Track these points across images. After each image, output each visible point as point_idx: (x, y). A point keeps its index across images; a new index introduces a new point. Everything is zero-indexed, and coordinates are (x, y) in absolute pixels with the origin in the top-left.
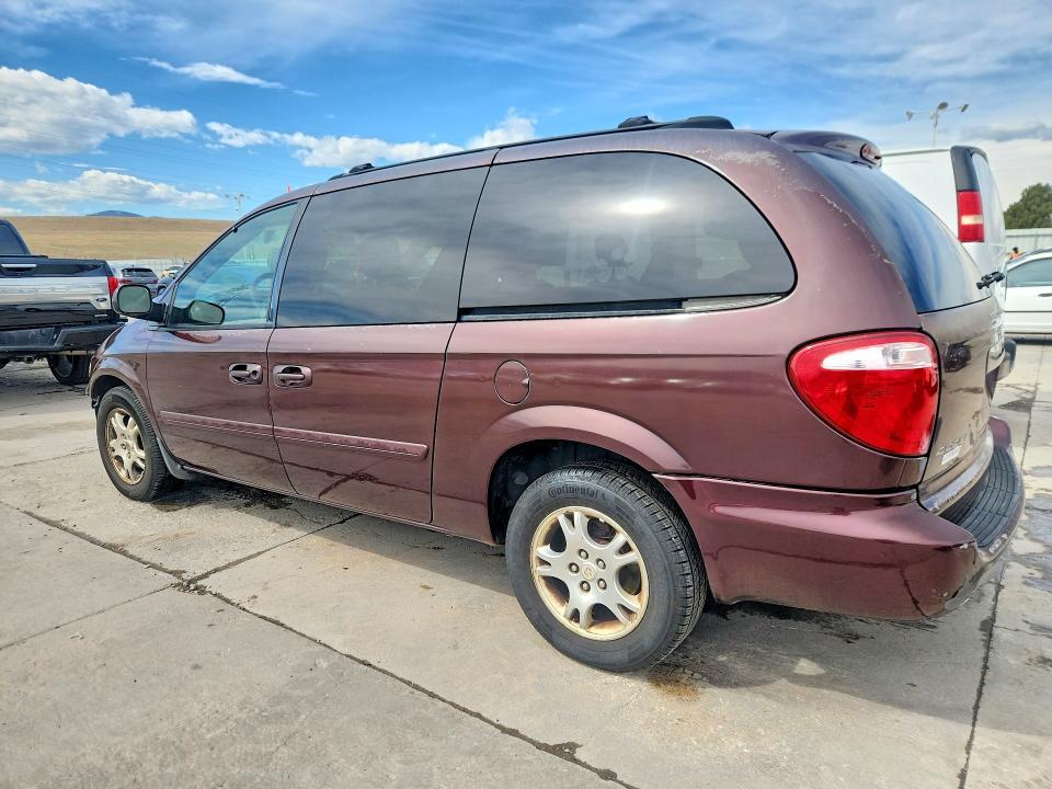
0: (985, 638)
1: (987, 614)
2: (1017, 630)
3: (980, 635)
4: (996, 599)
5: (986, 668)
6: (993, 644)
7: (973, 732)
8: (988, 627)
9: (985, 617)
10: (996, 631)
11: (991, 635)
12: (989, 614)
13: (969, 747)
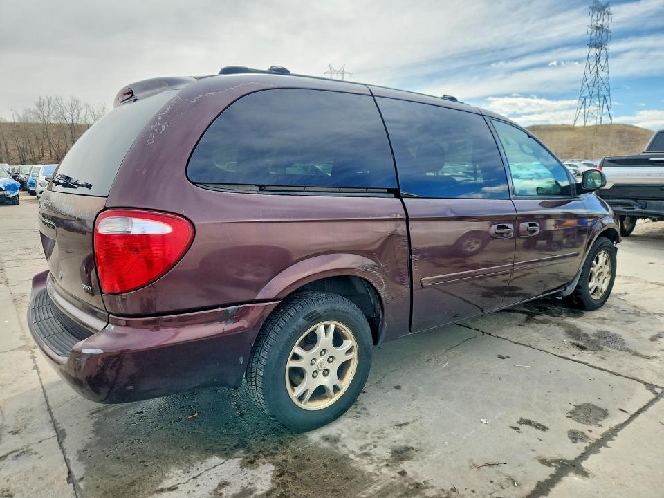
0: (59, 426)
1: (67, 443)
2: (40, 442)
3: (62, 426)
4: (66, 460)
5: (49, 409)
6: (52, 425)
7: (41, 382)
8: (61, 435)
9: (66, 440)
10: (53, 433)
11: (55, 429)
12: (65, 445)
13: (40, 379)
